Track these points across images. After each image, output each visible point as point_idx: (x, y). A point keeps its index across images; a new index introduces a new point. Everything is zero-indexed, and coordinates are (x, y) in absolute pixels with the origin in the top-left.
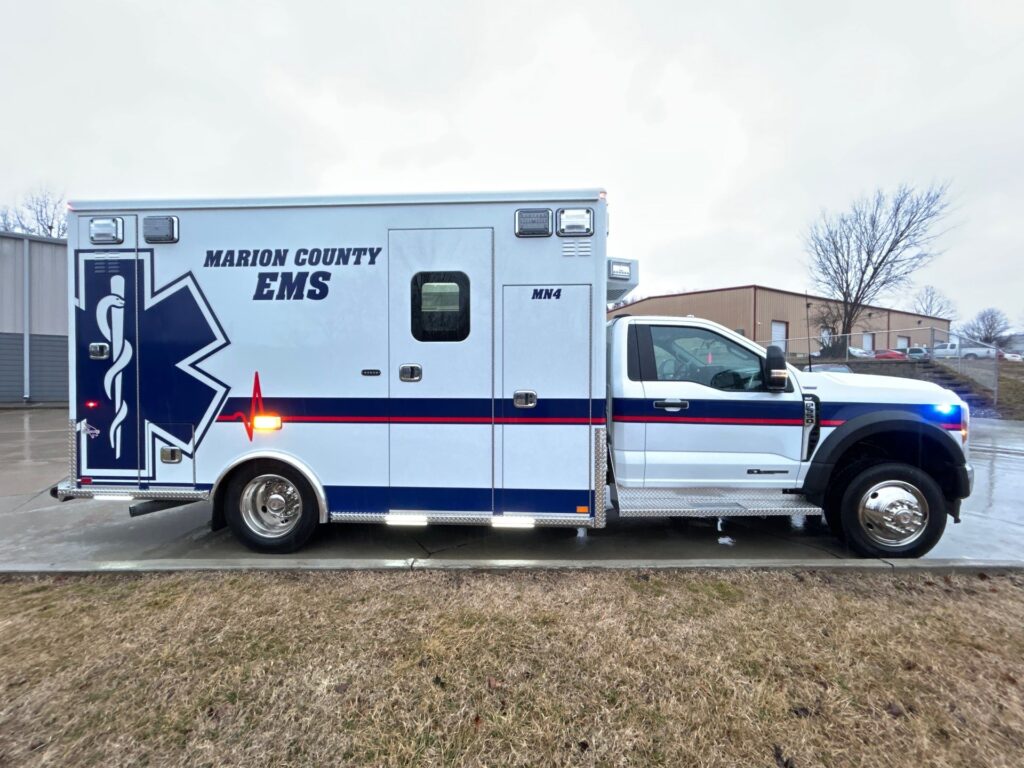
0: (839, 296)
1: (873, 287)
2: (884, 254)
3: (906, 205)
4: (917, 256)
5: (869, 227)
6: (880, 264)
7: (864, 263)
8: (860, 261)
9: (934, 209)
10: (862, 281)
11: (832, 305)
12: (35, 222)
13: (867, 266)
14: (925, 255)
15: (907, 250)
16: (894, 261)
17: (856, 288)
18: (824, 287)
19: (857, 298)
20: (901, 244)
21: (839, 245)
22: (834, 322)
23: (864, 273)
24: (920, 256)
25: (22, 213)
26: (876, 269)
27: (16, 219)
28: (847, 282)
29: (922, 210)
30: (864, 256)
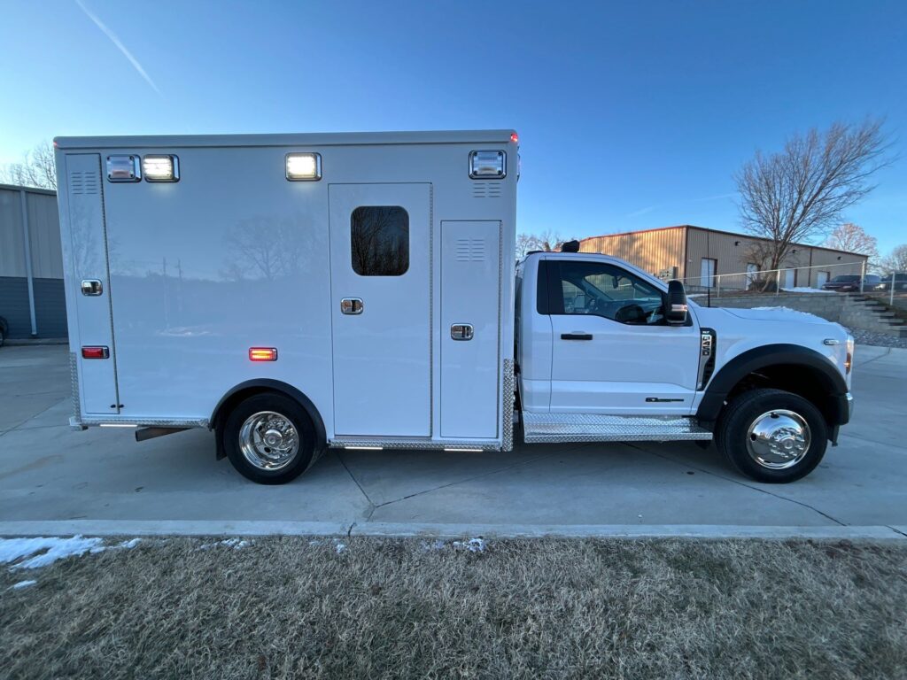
0: (769, 235)
1: (803, 224)
2: (814, 193)
3: (839, 145)
4: (846, 195)
5: (801, 167)
6: (811, 202)
7: (795, 202)
8: (791, 199)
9: (866, 147)
10: (792, 218)
11: (763, 243)
12: (46, 179)
13: (798, 203)
14: (854, 193)
15: (837, 188)
16: (824, 199)
17: (786, 226)
18: (756, 225)
19: (787, 235)
20: (831, 183)
21: (771, 185)
22: (763, 259)
23: (794, 211)
24: (849, 194)
25: (33, 170)
26: (806, 207)
27: (29, 177)
28: (778, 220)
29: (855, 149)
30: (796, 195)
